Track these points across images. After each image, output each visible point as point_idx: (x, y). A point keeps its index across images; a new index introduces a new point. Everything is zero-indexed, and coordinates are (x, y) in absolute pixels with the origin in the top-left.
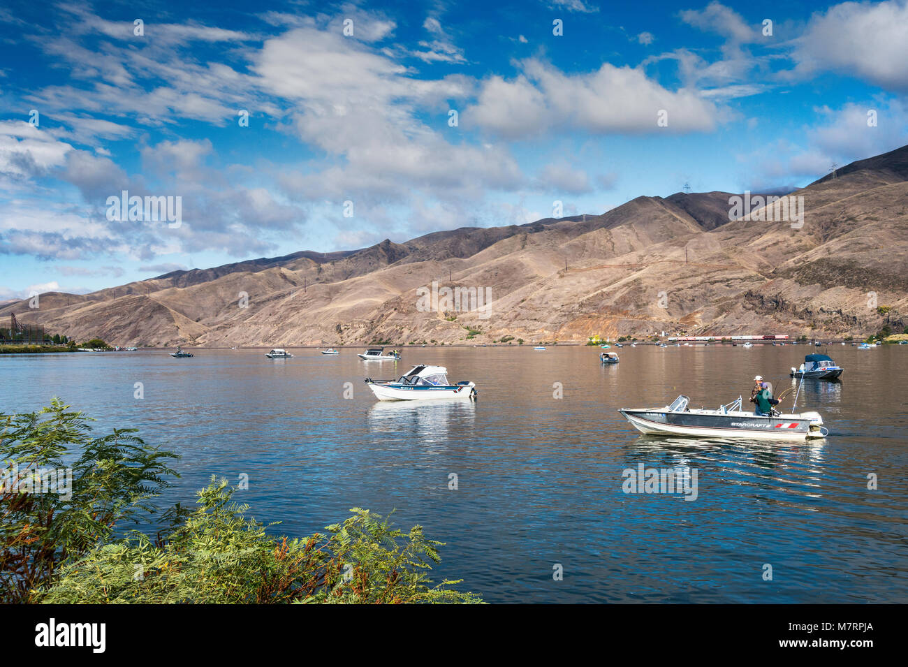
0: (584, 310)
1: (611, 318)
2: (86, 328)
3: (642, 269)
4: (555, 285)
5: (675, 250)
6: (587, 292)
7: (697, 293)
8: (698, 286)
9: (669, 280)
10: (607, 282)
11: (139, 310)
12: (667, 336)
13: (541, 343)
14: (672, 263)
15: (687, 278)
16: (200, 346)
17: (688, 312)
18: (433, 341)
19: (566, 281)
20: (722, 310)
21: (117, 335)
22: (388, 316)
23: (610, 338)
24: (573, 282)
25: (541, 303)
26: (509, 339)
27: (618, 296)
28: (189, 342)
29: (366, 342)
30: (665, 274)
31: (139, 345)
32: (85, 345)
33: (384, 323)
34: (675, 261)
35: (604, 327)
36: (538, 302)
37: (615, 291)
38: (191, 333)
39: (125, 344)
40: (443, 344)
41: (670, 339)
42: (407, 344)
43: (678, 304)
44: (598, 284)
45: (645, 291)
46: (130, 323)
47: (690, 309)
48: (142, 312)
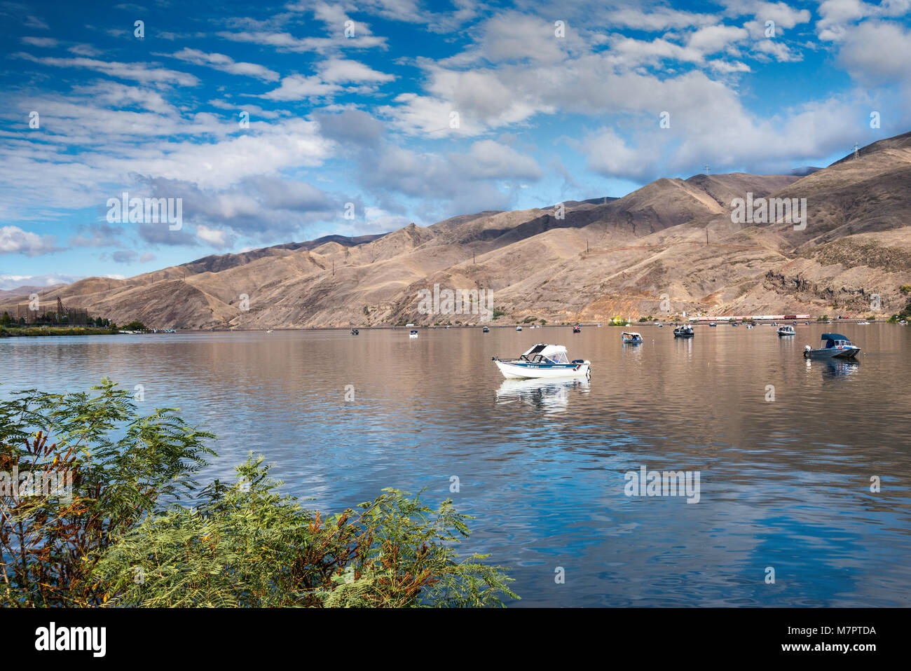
0: (606, 291)
1: (632, 299)
2: (127, 311)
3: (663, 250)
4: (577, 267)
5: (697, 231)
6: (609, 274)
7: (718, 274)
8: (718, 266)
9: (690, 260)
10: (628, 263)
11: (175, 294)
12: (688, 315)
13: (563, 324)
14: (693, 244)
15: (708, 258)
16: (233, 328)
17: (708, 293)
18: (457, 322)
19: (587, 262)
20: (743, 291)
21: (155, 318)
22: (414, 298)
23: (632, 318)
24: (593, 263)
25: (562, 285)
26: (531, 320)
27: (639, 276)
28: (223, 324)
29: (392, 324)
30: (686, 255)
31: (175, 327)
32: (125, 328)
33: (409, 305)
34: (695, 242)
35: (625, 308)
36: (560, 283)
37: (636, 272)
38: (225, 316)
39: (162, 326)
40: (467, 325)
41: (691, 319)
42: (432, 325)
43: (699, 285)
44: (620, 266)
45: (666, 272)
46: (167, 306)
47: (711, 289)
48: (178, 296)
